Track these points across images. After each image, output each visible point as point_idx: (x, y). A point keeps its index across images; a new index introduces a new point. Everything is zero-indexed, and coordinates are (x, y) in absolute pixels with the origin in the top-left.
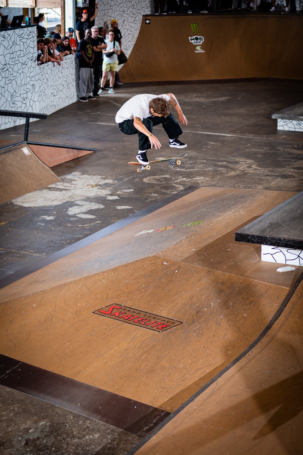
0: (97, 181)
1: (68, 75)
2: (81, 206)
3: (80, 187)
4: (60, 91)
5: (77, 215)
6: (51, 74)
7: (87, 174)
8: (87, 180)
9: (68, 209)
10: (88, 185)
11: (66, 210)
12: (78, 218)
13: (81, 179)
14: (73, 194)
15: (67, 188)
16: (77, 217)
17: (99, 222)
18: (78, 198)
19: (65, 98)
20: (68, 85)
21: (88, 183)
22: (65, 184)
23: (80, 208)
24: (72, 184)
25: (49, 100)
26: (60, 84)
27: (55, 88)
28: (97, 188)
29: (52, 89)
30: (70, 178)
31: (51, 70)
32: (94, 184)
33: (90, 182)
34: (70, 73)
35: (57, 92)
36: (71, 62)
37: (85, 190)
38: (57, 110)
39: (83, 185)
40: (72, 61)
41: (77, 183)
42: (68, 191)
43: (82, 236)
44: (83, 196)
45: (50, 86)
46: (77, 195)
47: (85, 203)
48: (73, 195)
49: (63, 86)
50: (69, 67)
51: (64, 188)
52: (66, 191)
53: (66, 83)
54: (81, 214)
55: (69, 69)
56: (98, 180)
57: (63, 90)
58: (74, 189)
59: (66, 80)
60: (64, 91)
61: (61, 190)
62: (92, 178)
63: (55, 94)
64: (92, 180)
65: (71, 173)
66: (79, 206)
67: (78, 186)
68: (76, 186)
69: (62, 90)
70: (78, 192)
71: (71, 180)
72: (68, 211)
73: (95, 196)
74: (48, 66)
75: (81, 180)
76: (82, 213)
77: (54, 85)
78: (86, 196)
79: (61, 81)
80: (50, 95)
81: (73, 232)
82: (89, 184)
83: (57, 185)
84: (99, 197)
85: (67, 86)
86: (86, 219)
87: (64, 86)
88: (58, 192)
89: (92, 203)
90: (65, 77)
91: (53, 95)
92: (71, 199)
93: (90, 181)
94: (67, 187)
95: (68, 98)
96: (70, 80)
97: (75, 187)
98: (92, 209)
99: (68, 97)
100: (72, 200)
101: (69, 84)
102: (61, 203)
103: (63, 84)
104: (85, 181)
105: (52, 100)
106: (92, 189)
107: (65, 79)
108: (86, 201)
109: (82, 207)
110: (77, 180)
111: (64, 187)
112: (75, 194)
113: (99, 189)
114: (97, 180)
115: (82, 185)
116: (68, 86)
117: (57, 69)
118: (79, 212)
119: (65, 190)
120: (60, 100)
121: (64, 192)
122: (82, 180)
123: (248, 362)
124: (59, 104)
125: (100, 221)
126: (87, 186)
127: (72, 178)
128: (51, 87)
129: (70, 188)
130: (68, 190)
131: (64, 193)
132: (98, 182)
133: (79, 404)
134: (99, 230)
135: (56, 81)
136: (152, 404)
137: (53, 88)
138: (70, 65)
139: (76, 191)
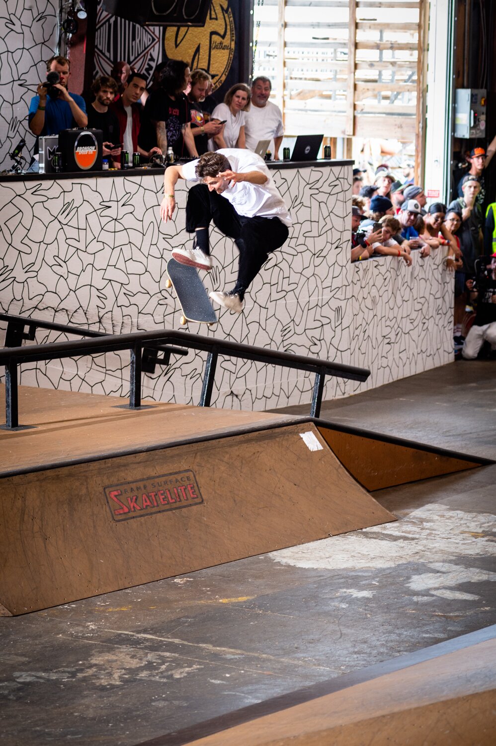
0: (486, 525)
1: (427, 296)
2: (443, 573)
3: (444, 536)
4: (406, 334)
5: (433, 592)
6: (384, 289)
7: (461, 510)
8: (462, 522)
9: (409, 578)
10: (463, 532)
11: (404, 580)
12: (434, 598)
13: (447, 519)
14: (423, 549)
15: (410, 536)
16: (433, 596)
17: (487, 608)
18: (437, 557)
19: (416, 354)
20: (424, 321)
21: (463, 528)
22: (404, 526)
23: (440, 576)
24: (422, 529)
25: (375, 352)
26: (405, 315)
27: (391, 324)
28: (486, 539)
29: (384, 326)
30: (418, 516)
31: (385, 279)
32: (480, 531)
33: (468, 527)
34: (430, 294)
35: (397, 335)
36: (436, 267)
37: (456, 541)
38: (395, 379)
39: (451, 532)
40: (437, 263)
41: (435, 527)
42: (413, 542)
43: (442, 636)
44: (452, 554)
45: (379, 318)
46: (434, 550)
47: (455, 567)
48: (424, 551)
49: (412, 323)
50: (430, 279)
51: (403, 534)
52: (406, 542)
53: (420, 317)
54: (444, 591)
55: (428, 281)
56: (491, 524)
57: (411, 332)
58: (427, 539)
59: (421, 309)
60: (414, 334)
61: (395, 539)
62: (475, 519)
63: (393, 341)
64: (474, 521)
65: (422, 505)
66: (439, 574)
67: (437, 532)
68: (434, 532)
69: (408, 333)
70: (436, 545)
71: (422, 521)
72: (410, 582)
73: (481, 555)
74: (379, 267)
75: (447, 521)
76: (445, 588)
77: (391, 318)
78: (456, 554)
79: (407, 309)
80: (380, 340)
81: (420, 625)
82: (467, 530)
83: (385, 528)
84: (489, 557)
85: (421, 325)
86: (454, 600)
87: (415, 324)
88: (388, 542)
89: (471, 569)
90: (419, 300)
91: (387, 341)
92: (419, 559)
93: (468, 524)
94: (409, 532)
95: (424, 355)
96: (431, 309)
97: (429, 534)
98: (473, 581)
99: (424, 351)
100: (422, 560)
101: (428, 320)
102: (393, 566)
103: (413, 316)
104: (457, 523)
105: (384, 354)
106: (474, 539)
107: (418, 307)
108: (456, 564)
109: (445, 575)
110: (437, 520)
111: (403, 532)
112: (429, 549)
113: (492, 541)
114: (488, 523)
115: (447, 532)
116: (424, 323)
117: (400, 277)
118: (437, 586)
119: (405, 538)
120: (403, 355)
121: (401, 543)
122: (450, 521)
124: (401, 365)
125: (492, 607)
126: (461, 533)
127: (424, 516)
128: (383, 319)
129: (417, 536)
130: (413, 539)
131: (402, 545)
132: (489, 526)
134: (489, 626)
135: (396, 309)
137: (388, 323)
138: (431, 273)
139: (433, 544)
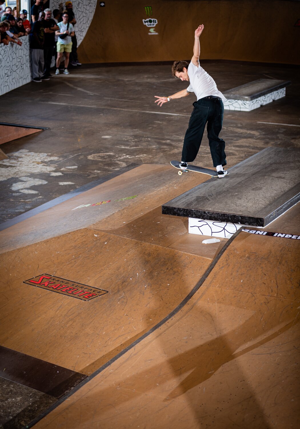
0: (43, 158)
1: (22, 55)
2: (25, 182)
3: (26, 164)
4: (14, 71)
5: (21, 191)
6: (5, 55)
7: (33, 152)
8: (34, 157)
9: (12, 185)
10: (33, 162)
11: (10, 186)
12: (21, 194)
13: (28, 156)
14: (18, 171)
15: (13, 165)
16: (20, 192)
17: (41, 197)
18: (23, 175)
19: (19, 79)
20: (22, 65)
21: (34, 160)
22: (11, 161)
23: (23, 183)
24: (18, 161)
25: (2, 80)
26: (14, 64)
27: (8, 69)
28: (42, 164)
29: (5, 69)
30: (17, 155)
31: (5, 51)
32: (40, 161)
33: (35, 159)
34: (24, 54)
35: (11, 72)
36: (25, 44)
37: (31, 166)
38: (11, 90)
39: (29, 162)
40: (26, 42)
41: (23, 160)
42: (14, 168)
43: (23, 211)
44: (28, 173)
45: (3, 67)
46: (22, 171)
47: (29, 179)
48: (18, 172)
49: (17, 67)
50: (23, 48)
51: (10, 164)
52: (11, 168)
53: (20, 64)
54: (24, 190)
55: (22, 50)
56: (44, 157)
57: (16, 71)
58: (19, 166)
59: (20, 61)
60: (18, 71)
61: (7, 167)
62: (38, 156)
63: (9, 75)
64: (38, 157)
65: (18, 150)
66: (23, 182)
67: (24, 163)
68: (22, 163)
69: (15, 71)
70: (23, 169)
71: (18, 157)
72: (12, 187)
73: (40, 172)
74: (2, 47)
75: (28, 157)
76: (25, 189)
77: (8, 66)
78: (30, 173)
79: (15, 61)
80: (4, 76)
81: (15, 206)
82: (35, 161)
83: (4, 162)
84: (43, 173)
85: (20, 67)
86: (29, 194)
87: (18, 67)
88: (4, 168)
89: (36, 179)
90: (19, 58)
91: (7, 75)
92: (16, 176)
93: (36, 158)
94: (13, 163)
95: (22, 79)
96: (24, 61)
97: (20, 164)
98: (36, 185)
99: (22, 77)
100: (17, 176)
101: (23, 65)
102: (6, 179)
103: (17, 64)
104: (31, 158)
105: (6, 81)
106: (37, 165)
107: (19, 60)
108: (30, 177)
109: (25, 183)
110: (24, 157)
111: (10, 163)
112: (20, 171)
113: (44, 165)
114: (43, 157)
115: (27, 162)
116: (22, 66)
117: (11, 50)
118: (22, 188)
119: (11, 166)
120: (14, 81)
121: (9, 169)
122: (29, 157)
123: (167, 329)
124: (13, 84)
125: (42, 196)
126: (33, 163)
127: (19, 156)
128: (5, 67)
129: (16, 165)
130: (14, 166)
131: (10, 169)
132: (43, 159)
133: (5, 369)
134: (40, 205)
135: (10, 62)
136: (74, 369)
137: (7, 68)
138: (23, 47)
139: (22, 168)
